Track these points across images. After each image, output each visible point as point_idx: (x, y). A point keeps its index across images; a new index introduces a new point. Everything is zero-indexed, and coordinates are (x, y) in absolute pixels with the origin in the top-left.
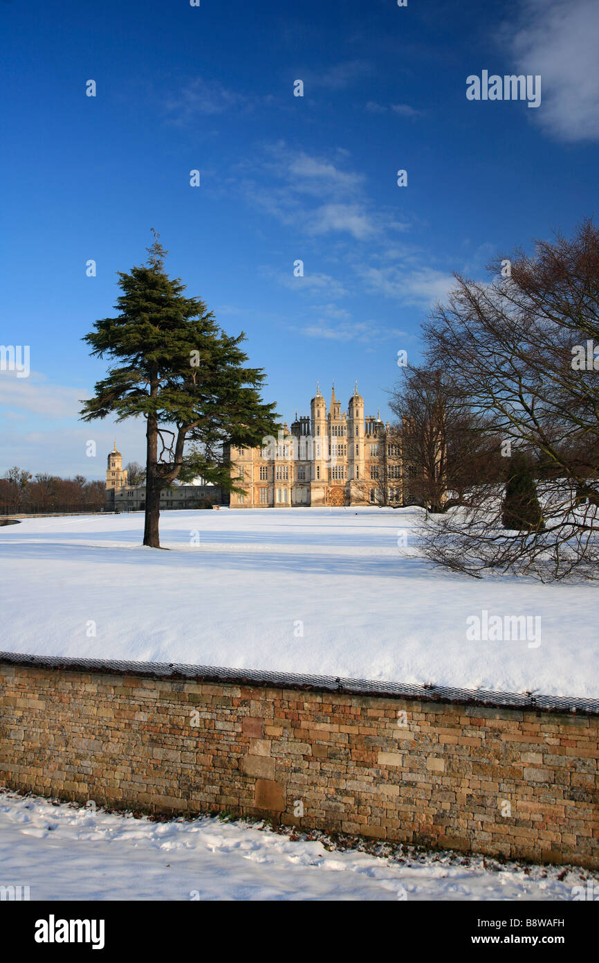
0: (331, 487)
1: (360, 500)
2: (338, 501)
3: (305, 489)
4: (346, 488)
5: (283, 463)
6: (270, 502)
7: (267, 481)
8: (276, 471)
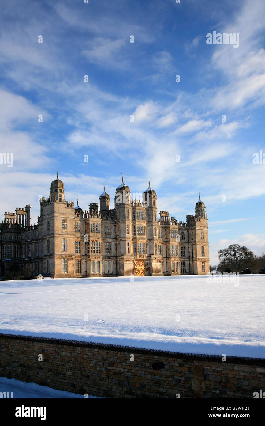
0: (136, 260)
1: (157, 272)
2: (141, 271)
3: (112, 261)
4: (146, 262)
5: (96, 239)
6: (84, 273)
7: (80, 254)
8: (91, 246)
